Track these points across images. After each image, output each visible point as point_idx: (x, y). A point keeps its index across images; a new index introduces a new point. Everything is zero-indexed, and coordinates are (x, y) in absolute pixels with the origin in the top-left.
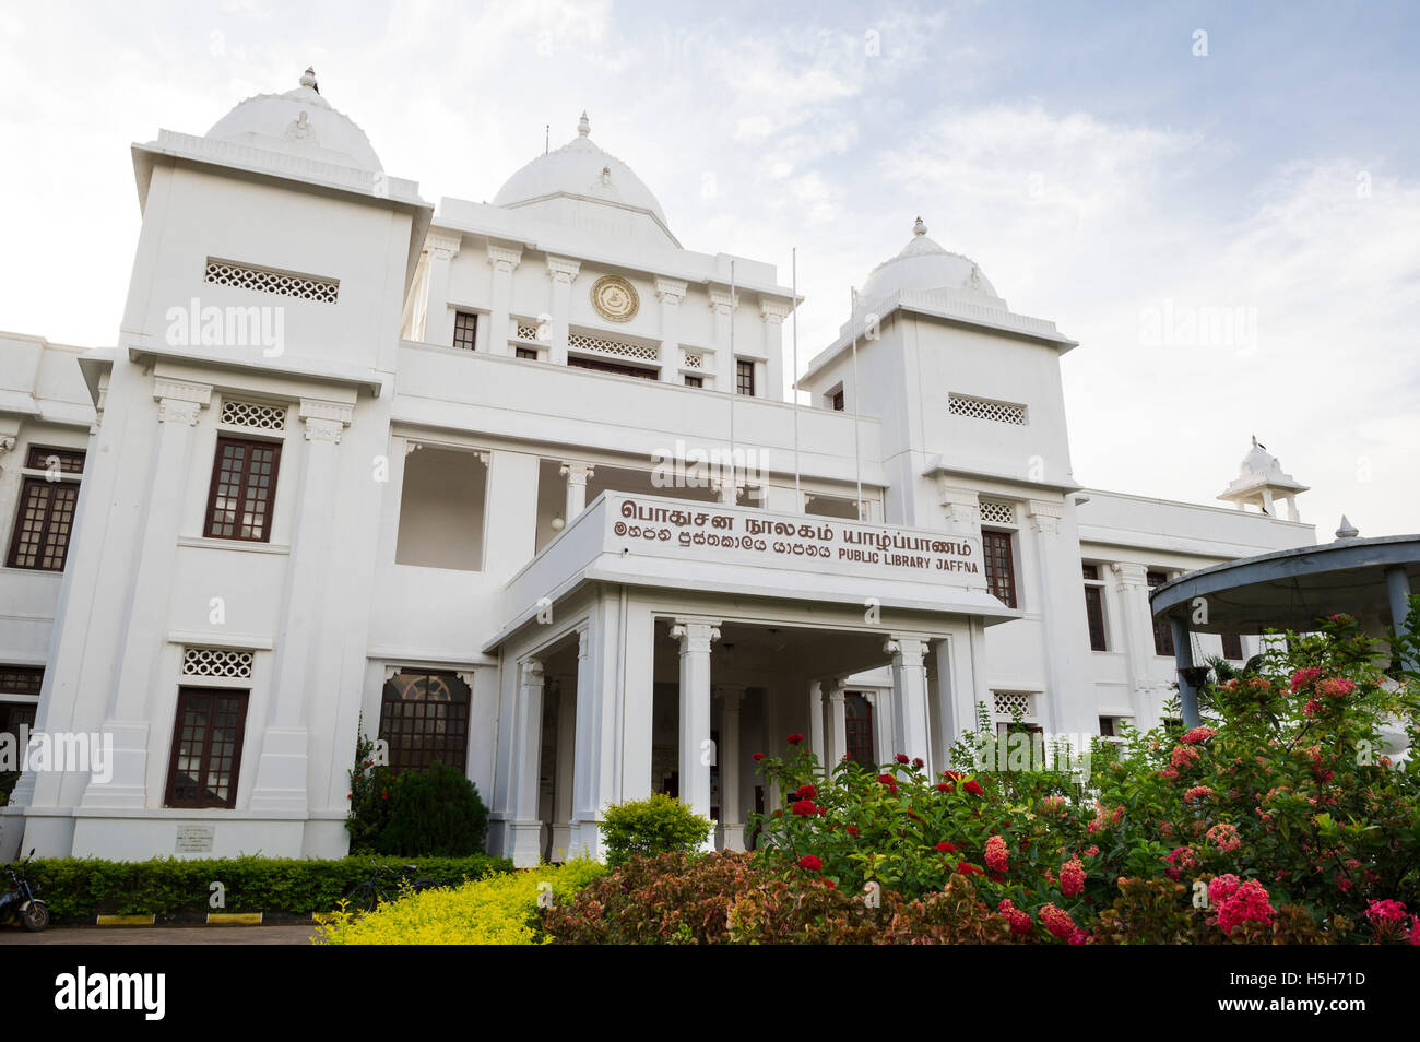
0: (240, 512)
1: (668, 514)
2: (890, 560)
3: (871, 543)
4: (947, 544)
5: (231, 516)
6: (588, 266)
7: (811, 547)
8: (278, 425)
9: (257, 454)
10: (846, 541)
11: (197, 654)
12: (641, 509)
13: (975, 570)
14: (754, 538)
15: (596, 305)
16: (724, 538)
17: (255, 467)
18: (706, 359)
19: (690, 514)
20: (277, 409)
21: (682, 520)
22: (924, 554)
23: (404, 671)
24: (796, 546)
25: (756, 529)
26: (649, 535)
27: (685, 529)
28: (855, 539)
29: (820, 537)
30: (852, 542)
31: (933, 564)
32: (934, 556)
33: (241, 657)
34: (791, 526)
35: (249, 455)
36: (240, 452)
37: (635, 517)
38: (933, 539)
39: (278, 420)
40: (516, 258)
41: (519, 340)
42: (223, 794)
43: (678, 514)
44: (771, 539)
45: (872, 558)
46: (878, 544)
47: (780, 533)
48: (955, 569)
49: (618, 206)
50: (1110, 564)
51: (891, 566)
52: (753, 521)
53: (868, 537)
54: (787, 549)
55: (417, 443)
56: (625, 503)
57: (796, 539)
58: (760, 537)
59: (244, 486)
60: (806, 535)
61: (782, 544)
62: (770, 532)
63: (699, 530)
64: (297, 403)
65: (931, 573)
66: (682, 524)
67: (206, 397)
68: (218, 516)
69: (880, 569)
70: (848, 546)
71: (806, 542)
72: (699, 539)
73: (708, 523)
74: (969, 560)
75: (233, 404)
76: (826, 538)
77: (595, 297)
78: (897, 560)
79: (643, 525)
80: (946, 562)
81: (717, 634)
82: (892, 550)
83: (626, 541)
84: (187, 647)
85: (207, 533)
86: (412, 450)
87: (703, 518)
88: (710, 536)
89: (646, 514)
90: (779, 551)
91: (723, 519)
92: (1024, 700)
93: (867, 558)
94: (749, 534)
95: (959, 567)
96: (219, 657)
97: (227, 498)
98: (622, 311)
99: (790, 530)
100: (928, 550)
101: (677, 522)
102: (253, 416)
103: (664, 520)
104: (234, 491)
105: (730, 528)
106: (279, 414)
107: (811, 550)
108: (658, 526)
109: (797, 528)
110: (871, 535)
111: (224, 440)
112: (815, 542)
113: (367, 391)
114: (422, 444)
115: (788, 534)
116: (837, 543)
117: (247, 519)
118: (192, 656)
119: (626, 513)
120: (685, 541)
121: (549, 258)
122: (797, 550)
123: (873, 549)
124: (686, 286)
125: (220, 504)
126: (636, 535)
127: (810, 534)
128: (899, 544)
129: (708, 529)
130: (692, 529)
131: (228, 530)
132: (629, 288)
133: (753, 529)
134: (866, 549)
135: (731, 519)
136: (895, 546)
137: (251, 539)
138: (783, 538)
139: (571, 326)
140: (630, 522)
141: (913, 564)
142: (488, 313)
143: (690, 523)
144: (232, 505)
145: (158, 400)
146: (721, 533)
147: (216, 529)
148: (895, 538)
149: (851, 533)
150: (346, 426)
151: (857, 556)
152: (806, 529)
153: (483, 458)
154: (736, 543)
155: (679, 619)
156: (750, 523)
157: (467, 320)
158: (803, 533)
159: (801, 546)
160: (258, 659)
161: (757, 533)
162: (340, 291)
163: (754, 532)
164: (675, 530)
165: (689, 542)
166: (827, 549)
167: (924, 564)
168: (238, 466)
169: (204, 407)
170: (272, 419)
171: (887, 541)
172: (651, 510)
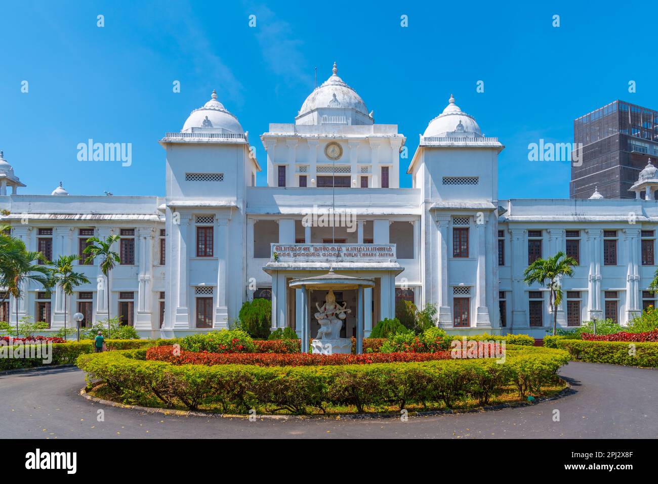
0: (206, 248)
1: (289, 248)
2: (362, 255)
3: (355, 250)
4: (382, 248)
5: (203, 250)
8: (212, 222)
9: (208, 231)
12: (281, 248)
13: (393, 255)
15: (327, 155)
16: (306, 254)
17: (207, 235)
18: (369, 170)
19: (296, 248)
20: (212, 218)
21: (294, 250)
22: (374, 252)
23: (259, 289)
24: (330, 254)
25: (317, 250)
27: (295, 252)
28: (350, 250)
29: (337, 250)
30: (348, 251)
31: (377, 255)
32: (378, 253)
33: (210, 289)
34: (328, 248)
35: (206, 231)
36: (203, 231)
37: (280, 250)
38: (377, 247)
41: (300, 173)
42: (209, 324)
43: (292, 248)
44: (321, 252)
45: (356, 255)
46: (358, 250)
47: (325, 250)
48: (385, 256)
51: (362, 257)
54: (327, 255)
55: (257, 220)
56: (277, 247)
57: (330, 252)
58: (318, 252)
59: (206, 240)
60: (333, 250)
61: (325, 254)
62: (321, 250)
63: (299, 252)
64: (216, 215)
65: (376, 258)
67: (191, 217)
68: (200, 250)
69: (358, 258)
71: (333, 252)
72: (299, 255)
73: (302, 250)
74: (391, 252)
75: (199, 217)
76: (340, 250)
77: (326, 152)
78: (364, 255)
79: (282, 252)
80: (382, 254)
82: (362, 252)
84: (196, 287)
85: (198, 255)
86: (254, 222)
87: (300, 248)
88: (302, 253)
89: (283, 249)
90: (324, 256)
91: (306, 248)
93: (354, 255)
94: (314, 252)
95: (387, 255)
96: (205, 289)
98: (336, 155)
100: (375, 250)
101: (292, 250)
102: (205, 220)
103: (288, 250)
104: (203, 242)
105: (309, 251)
107: (335, 255)
108: (287, 252)
109: (330, 248)
110: (355, 248)
111: (199, 228)
112: (336, 252)
114: (259, 220)
115: (327, 250)
116: (343, 252)
117: (208, 250)
118: (198, 289)
119: (277, 249)
120: (295, 256)
123: (355, 252)
125: (200, 246)
126: (280, 255)
130: (297, 252)
131: (203, 254)
132: (339, 146)
134: (353, 252)
135: (309, 248)
136: (364, 250)
137: (210, 256)
138: (326, 252)
139: (317, 165)
140: (278, 252)
141: (370, 256)
142: (289, 165)
143: (296, 250)
144: (203, 246)
146: (306, 252)
147: (200, 254)
148: (364, 248)
149: (348, 248)
150: (229, 220)
151: (350, 255)
152: (333, 248)
153: (278, 222)
154: (310, 255)
156: (315, 248)
157: (282, 170)
160: (214, 289)
164: (292, 253)
166: (339, 254)
167: (374, 255)
168: (203, 235)
169: (191, 220)
170: (210, 220)
171: (360, 249)
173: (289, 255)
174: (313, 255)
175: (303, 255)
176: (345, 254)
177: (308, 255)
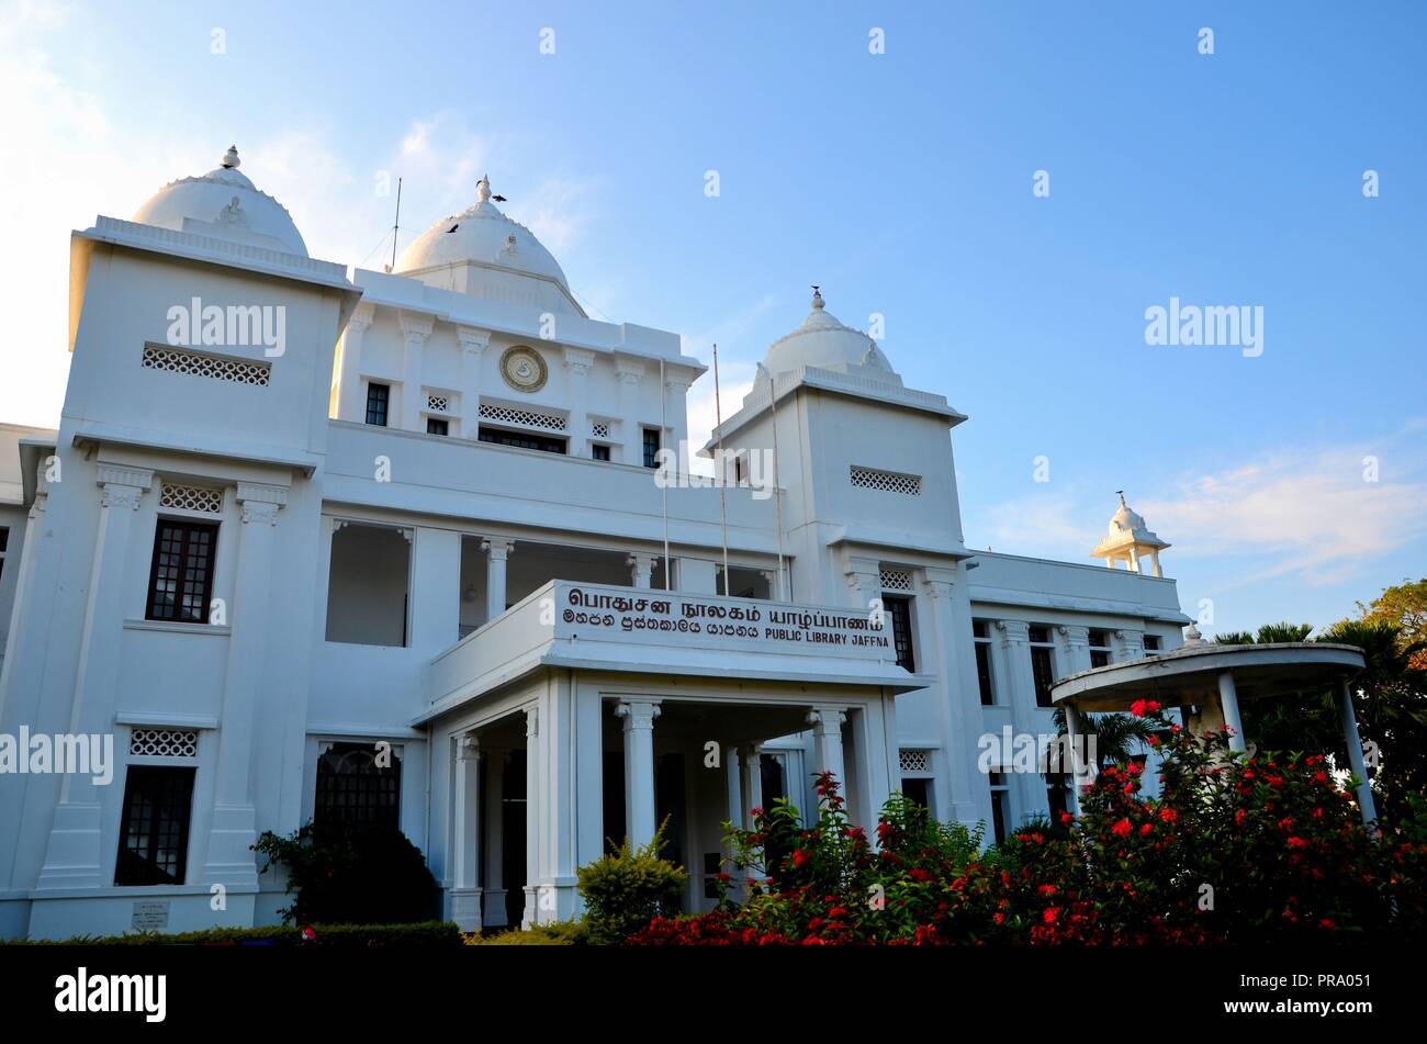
0: (179, 594)
1: (611, 601)
2: (811, 638)
3: (794, 623)
4: (861, 621)
5: (171, 597)
6: (497, 336)
7: (740, 628)
8: (214, 507)
9: (194, 536)
10: (772, 621)
11: (143, 735)
12: (587, 596)
13: (886, 644)
14: (689, 621)
15: (507, 376)
16: (662, 622)
17: (192, 549)
18: (613, 429)
19: (631, 600)
20: (215, 492)
21: (624, 606)
22: (841, 631)
23: (337, 745)
24: (727, 627)
25: (691, 612)
26: (595, 623)
27: (627, 614)
28: (780, 619)
29: (748, 618)
30: (777, 621)
31: (849, 639)
32: (850, 633)
33: (187, 737)
34: (722, 608)
35: (185, 543)
36: (178, 534)
37: (581, 604)
38: (849, 617)
39: (214, 502)
40: (428, 330)
41: (430, 410)
42: (171, 871)
43: (620, 600)
44: (704, 621)
45: (796, 637)
46: (800, 622)
47: (713, 615)
48: (869, 644)
49: (522, 273)
50: (996, 622)
51: (812, 643)
52: (688, 605)
53: (791, 617)
54: (720, 631)
55: (345, 521)
56: (572, 592)
57: (727, 621)
58: (694, 620)
59: (182, 568)
60: (736, 617)
61: (714, 626)
62: (703, 615)
63: (639, 615)
64: (234, 486)
65: (847, 648)
66: (624, 610)
67: (147, 482)
68: (159, 598)
69: (802, 646)
70: (775, 626)
71: (736, 623)
72: (640, 624)
73: (648, 608)
74: (881, 635)
75: (172, 487)
76: (754, 619)
77: (505, 367)
78: (818, 638)
79: (590, 612)
80: (861, 637)
81: (658, 711)
82: (813, 629)
83: (574, 627)
84: (132, 728)
85: (149, 615)
86: (338, 528)
87: (643, 603)
88: (649, 620)
89: (591, 602)
90: (712, 632)
91: (661, 604)
92: (922, 757)
93: (790, 636)
94: (684, 618)
95: (872, 642)
96: (165, 737)
97: (167, 580)
98: (532, 381)
99: (722, 613)
100: (844, 626)
101: (619, 608)
102: (191, 499)
103: (608, 606)
104: (174, 573)
105: (668, 612)
106: (215, 497)
107: (741, 631)
108: (602, 612)
109: (728, 610)
110: (794, 615)
111: (164, 523)
112: (745, 623)
113: (302, 473)
114: (349, 522)
115: (720, 616)
116: (763, 624)
117: (187, 601)
118: (139, 736)
119: (574, 601)
120: (627, 626)
121: (460, 329)
122: (728, 631)
123: (796, 628)
124: (593, 355)
125: (160, 586)
126: (583, 621)
127: (740, 616)
128: (819, 622)
129: (648, 613)
130: (634, 615)
131: (169, 612)
132: (537, 358)
133: (688, 612)
134: (790, 628)
135: (668, 604)
136: (816, 624)
137: (191, 620)
138: (716, 621)
139: (480, 396)
140: (577, 609)
141: (831, 641)
142: (400, 384)
143: (631, 609)
144: (172, 587)
145: (101, 485)
146: (659, 617)
147: (157, 611)
148: (815, 617)
149: (776, 613)
150: (281, 507)
151: (782, 635)
152: (736, 611)
153: (407, 535)
154: (673, 626)
155: (624, 699)
156: (686, 607)
157: (379, 393)
158: (733, 615)
159: (731, 627)
160: (203, 739)
161: (692, 616)
162: (272, 373)
163: (689, 616)
164: (618, 616)
165: (631, 626)
166: (755, 629)
167: (841, 640)
168: (176, 548)
169: (146, 491)
170: (209, 501)
171: (808, 619)
172: (596, 597)
173: (608, 621)
174: (682, 626)
175: (653, 625)
176: (768, 632)
177: (665, 626)
